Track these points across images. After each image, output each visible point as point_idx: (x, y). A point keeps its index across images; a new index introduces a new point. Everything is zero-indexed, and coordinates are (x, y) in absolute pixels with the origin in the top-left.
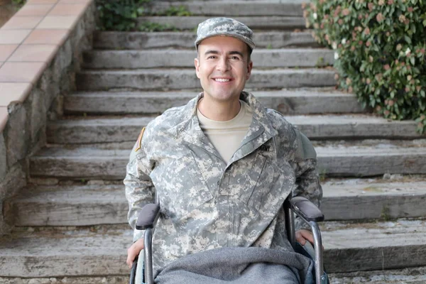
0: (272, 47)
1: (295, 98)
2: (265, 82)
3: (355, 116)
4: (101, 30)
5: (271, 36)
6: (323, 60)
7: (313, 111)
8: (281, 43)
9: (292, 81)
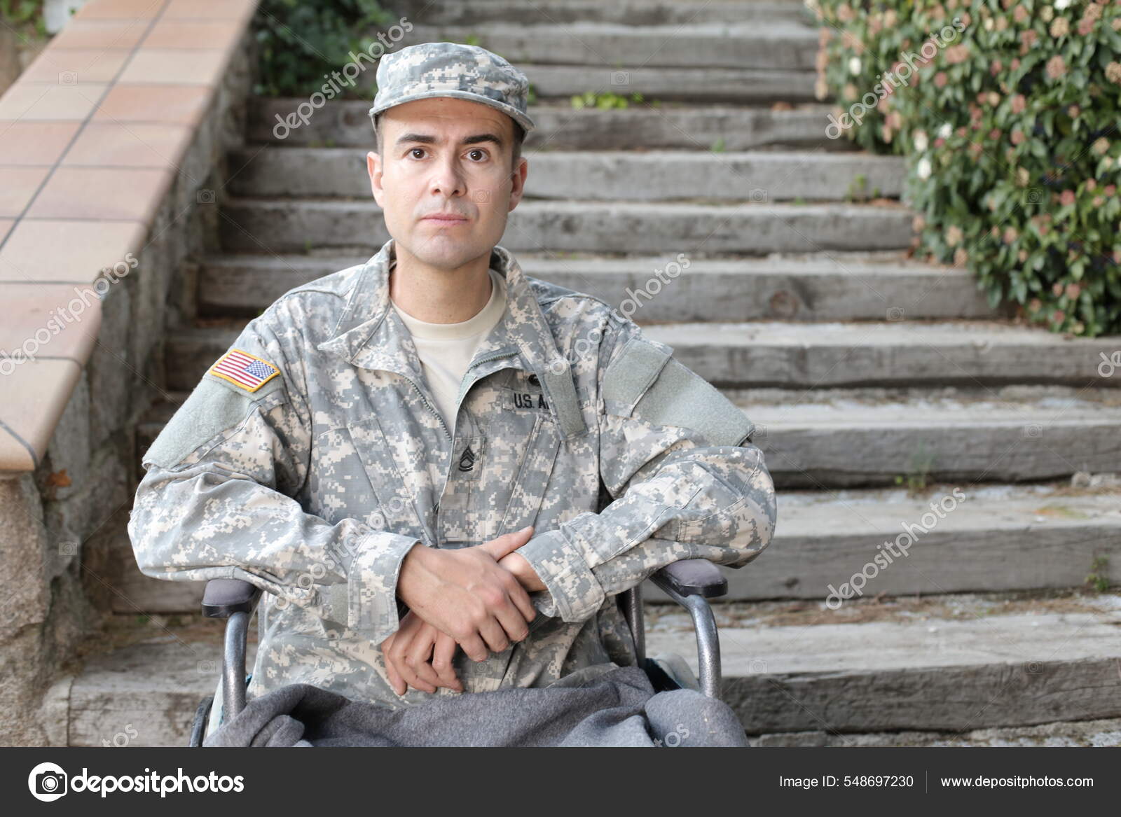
0: (724, 149)
1: (816, 277)
2: (725, 237)
3: (974, 326)
4: (268, 95)
5: (722, 120)
6: (865, 182)
7: (862, 313)
8: (746, 137)
9: (795, 235)
